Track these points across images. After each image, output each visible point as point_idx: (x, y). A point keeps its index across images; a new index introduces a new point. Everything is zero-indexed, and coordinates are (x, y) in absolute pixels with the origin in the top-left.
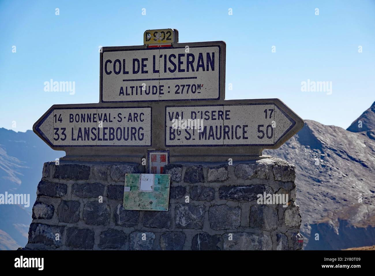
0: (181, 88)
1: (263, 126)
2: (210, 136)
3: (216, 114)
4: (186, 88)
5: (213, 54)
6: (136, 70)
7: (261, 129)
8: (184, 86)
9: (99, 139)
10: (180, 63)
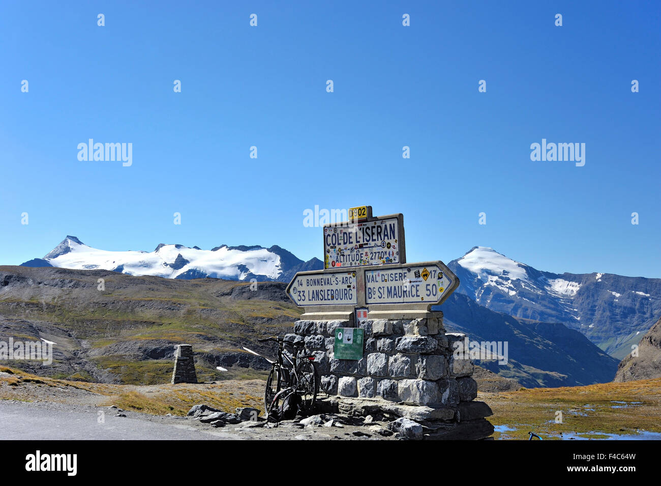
0: (374, 254)
1: (429, 285)
2: (394, 294)
3: (398, 275)
4: (377, 254)
5: (394, 224)
6: (345, 242)
7: (428, 287)
8: (376, 253)
9: (325, 300)
10: (373, 234)
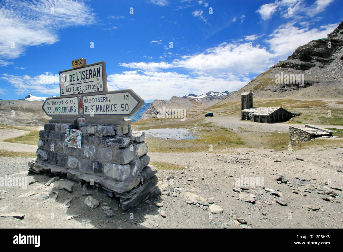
0: (88, 87)
1: (123, 104)
2: (101, 110)
3: (102, 99)
4: (90, 86)
5: (100, 68)
7: (123, 106)
8: (89, 86)
9: (62, 112)
10: (87, 75)
